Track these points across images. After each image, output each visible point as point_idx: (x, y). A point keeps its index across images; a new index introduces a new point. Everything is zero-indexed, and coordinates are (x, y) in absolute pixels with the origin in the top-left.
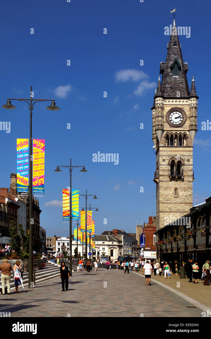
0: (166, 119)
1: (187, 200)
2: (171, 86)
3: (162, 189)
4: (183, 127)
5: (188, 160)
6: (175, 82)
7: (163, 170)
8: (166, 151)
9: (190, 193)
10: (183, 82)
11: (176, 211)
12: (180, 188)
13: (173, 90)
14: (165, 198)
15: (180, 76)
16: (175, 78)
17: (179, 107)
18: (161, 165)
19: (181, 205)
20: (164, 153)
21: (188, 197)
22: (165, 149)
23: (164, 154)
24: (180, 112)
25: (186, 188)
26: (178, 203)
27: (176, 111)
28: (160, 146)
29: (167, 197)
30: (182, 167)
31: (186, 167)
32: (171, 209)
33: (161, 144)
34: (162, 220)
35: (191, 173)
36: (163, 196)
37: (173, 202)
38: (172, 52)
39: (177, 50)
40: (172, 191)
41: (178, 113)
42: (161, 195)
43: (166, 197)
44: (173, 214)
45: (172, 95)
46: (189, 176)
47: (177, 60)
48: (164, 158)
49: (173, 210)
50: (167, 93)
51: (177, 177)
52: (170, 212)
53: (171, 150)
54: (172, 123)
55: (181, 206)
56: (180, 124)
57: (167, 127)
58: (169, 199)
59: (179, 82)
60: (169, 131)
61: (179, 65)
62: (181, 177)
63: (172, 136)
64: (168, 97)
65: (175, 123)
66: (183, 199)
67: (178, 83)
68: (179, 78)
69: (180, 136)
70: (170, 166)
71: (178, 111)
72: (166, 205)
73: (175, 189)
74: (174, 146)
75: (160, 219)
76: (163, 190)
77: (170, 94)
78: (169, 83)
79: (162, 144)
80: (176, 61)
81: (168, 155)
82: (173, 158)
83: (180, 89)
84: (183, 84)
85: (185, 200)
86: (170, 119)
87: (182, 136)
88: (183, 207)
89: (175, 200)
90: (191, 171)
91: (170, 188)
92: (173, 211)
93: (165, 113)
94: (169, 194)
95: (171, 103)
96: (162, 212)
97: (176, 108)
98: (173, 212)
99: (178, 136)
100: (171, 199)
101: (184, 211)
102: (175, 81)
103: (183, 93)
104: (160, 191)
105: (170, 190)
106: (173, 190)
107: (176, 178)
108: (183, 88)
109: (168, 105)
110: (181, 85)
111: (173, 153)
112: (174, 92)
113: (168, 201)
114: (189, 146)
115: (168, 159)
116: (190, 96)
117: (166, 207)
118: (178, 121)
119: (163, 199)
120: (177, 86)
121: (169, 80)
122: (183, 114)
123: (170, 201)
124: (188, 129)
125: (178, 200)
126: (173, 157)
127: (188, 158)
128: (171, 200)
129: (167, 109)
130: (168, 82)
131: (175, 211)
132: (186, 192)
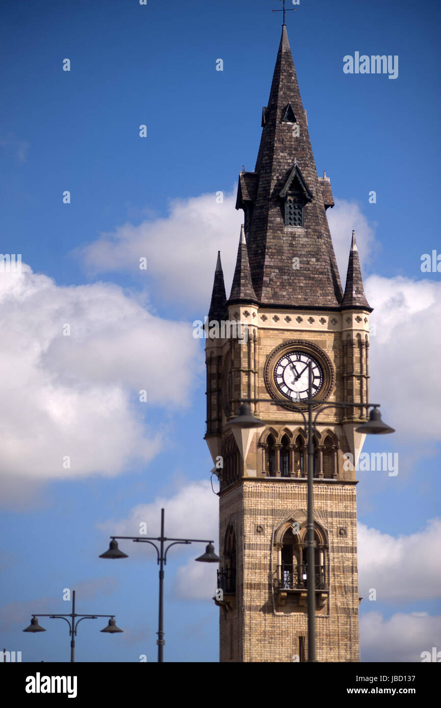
0: (266, 381)
2: (280, 264)
5: (342, 532)
6: (294, 249)
7: (254, 567)
10: (319, 249)
13: (286, 277)
15: (308, 227)
16: (293, 236)
17: (310, 339)
18: (250, 547)
20: (262, 504)
22: (261, 487)
25: (334, 635)
27: (298, 352)
28: (245, 476)
30: (322, 554)
38: (282, 142)
45: (284, 296)
47: (298, 176)
48: (260, 520)
50: (269, 289)
59: (306, 250)
60: (277, 423)
63: (285, 440)
64: (272, 301)
67: (303, 253)
68: (307, 235)
70: (280, 552)
71: (303, 352)
74: (292, 478)
76: (257, 640)
77: (277, 290)
78: (274, 251)
79: (251, 468)
81: (273, 512)
83: (312, 276)
84: (319, 257)
91: (281, 634)
93: (262, 360)
95: (282, 324)
97: (300, 342)
102: (291, 245)
103: (320, 292)
104: (246, 645)
108: (321, 273)
109: (271, 332)
110: (314, 260)
112: (290, 284)
114: (341, 478)
121: (274, 241)
122: (320, 365)
127: (340, 523)
129: (269, 344)
130: (270, 248)
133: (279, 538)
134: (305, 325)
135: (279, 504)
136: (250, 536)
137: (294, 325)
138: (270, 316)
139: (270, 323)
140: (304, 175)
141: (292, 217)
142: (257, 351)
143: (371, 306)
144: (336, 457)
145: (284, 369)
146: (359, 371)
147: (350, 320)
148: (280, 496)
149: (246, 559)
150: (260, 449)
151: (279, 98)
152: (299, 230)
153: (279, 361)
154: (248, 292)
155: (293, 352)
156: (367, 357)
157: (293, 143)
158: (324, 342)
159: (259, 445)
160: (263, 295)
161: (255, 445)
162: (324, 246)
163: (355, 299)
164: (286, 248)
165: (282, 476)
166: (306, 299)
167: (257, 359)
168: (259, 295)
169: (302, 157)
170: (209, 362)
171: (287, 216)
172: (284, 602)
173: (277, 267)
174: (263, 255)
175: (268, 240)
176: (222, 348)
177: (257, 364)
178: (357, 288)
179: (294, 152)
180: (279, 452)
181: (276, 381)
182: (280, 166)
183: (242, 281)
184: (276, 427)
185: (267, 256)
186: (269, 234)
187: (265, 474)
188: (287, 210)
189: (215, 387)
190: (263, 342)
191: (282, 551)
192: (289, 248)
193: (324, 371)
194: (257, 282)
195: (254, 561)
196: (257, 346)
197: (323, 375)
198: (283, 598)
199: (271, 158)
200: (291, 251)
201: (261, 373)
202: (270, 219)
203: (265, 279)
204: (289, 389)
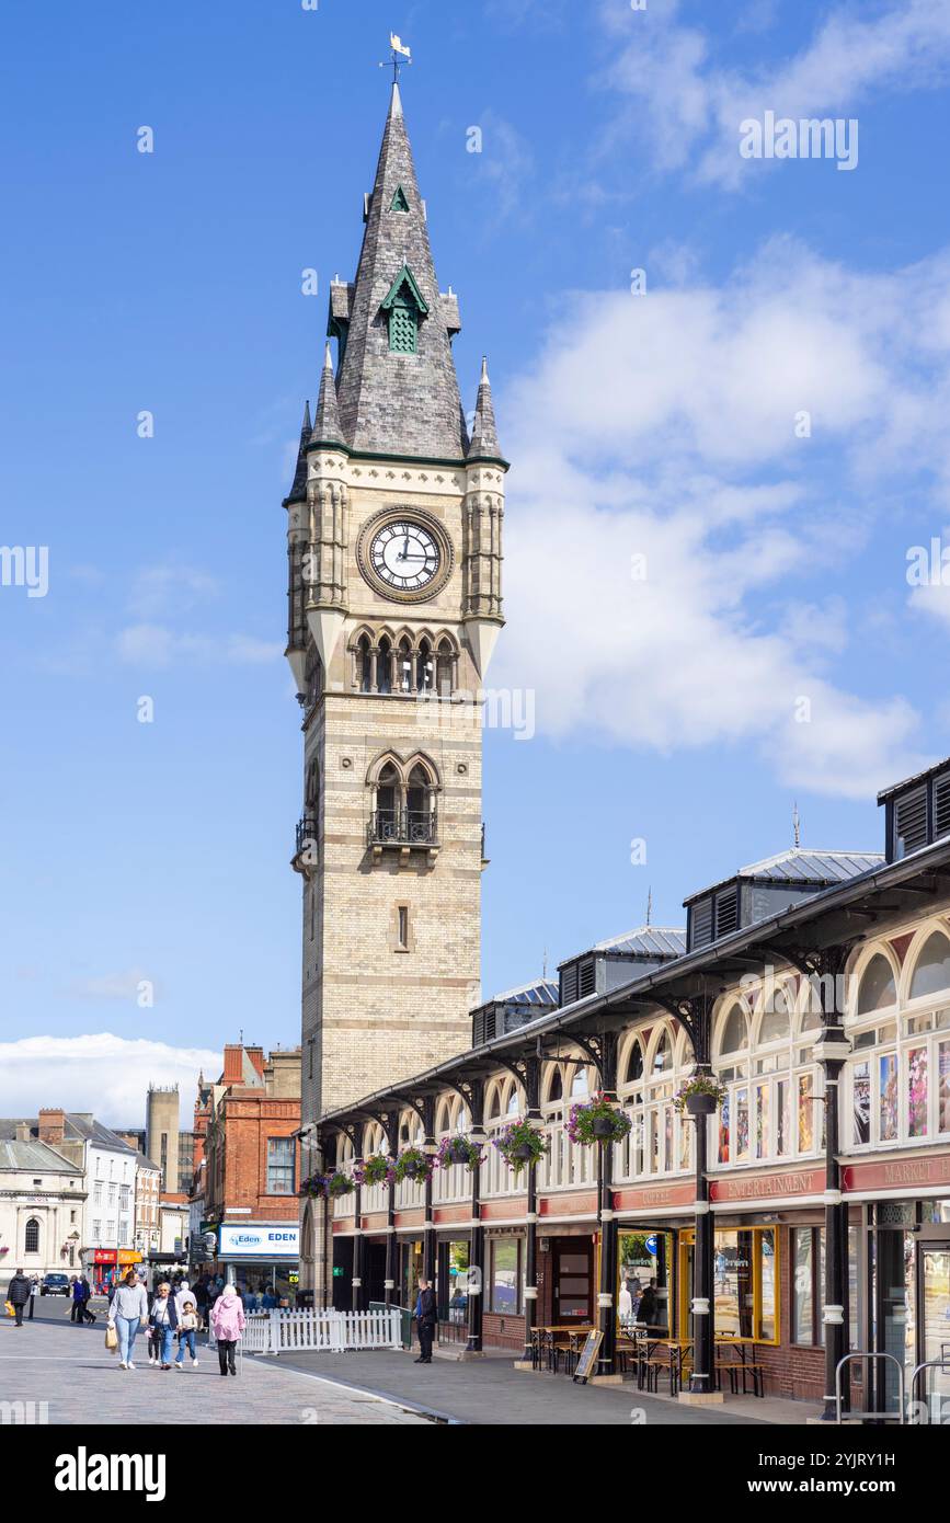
0: (359, 560)
1: (452, 964)
3: (337, 911)
4: (435, 604)
5: (462, 769)
7: (340, 813)
8: (360, 717)
9: (468, 934)
11: (404, 1019)
12: (423, 906)
14: (349, 956)
16: (401, 364)
18: (334, 786)
19: (426, 989)
21: (460, 951)
23: (347, 733)
24: (423, 528)
25: (449, 906)
26: (409, 982)
27: (405, 522)
28: (326, 691)
29: (358, 949)
30: (433, 799)
31: (450, 804)
32: (378, 1012)
33: (332, 679)
34: (336, 1064)
35: (471, 833)
36: (340, 943)
37: (386, 974)
38: (388, 236)
39: (410, 228)
40: (387, 920)
41: (413, 531)
42: (332, 937)
43: (353, 947)
44: (387, 1034)
46: (464, 846)
47: (408, 279)
48: (347, 751)
49: (389, 1013)
50: (364, 433)
51: (408, 850)
52: (373, 1025)
53: (380, 712)
54: (387, 582)
55: (424, 994)
56: (421, 585)
57: (360, 598)
58: (367, 957)
60: (373, 618)
61: (421, 305)
62: (425, 851)
63: (384, 642)
66: (434, 963)
68: (420, 363)
69: (424, 645)
70: (375, 795)
71: (413, 523)
72: (354, 987)
73: (401, 908)
74: (392, 695)
75: (325, 1061)
79: (338, 680)
81: (366, 740)
83: (426, 418)
85: (443, 967)
86: (378, 561)
87: (434, 646)
88: (434, 1000)
89: (398, 966)
90: (474, 819)
91: (376, 903)
92: (386, 1018)
93: (352, 531)
94: (367, 936)
96: (338, 1023)
97: (407, 508)
98: (389, 1024)
99: (415, 645)
100: (378, 959)
101: (439, 1020)
102: (398, 376)
104: (326, 917)
105: (376, 916)
106: (388, 912)
107: (405, 856)
109: (367, 492)
111: (391, 731)
113: (367, 967)
115: (365, 759)
116: (472, 454)
117: (356, 998)
118: (411, 572)
119: (341, 958)
120: (411, 404)
123: (375, 969)
124: (458, 616)
125: (409, 965)
126: (391, 751)
128: (378, 965)
129: (364, 509)
130: (368, 379)
131: (395, 1018)
132: (451, 926)
133: (374, 777)
134: (415, 484)
135: (375, 730)
136: (332, 772)
137: (399, 483)
138: (365, 468)
140: (418, 283)
141: (400, 338)
142: (346, 517)
143: (507, 460)
144: (454, 668)
146: (489, 548)
147: (476, 478)
148: (376, 718)
149: (327, 803)
150: (349, 655)
151: (386, 179)
152: (410, 358)
154: (333, 433)
155: (398, 522)
156: (500, 530)
157: (403, 239)
158: (441, 510)
159: (350, 649)
160: (356, 441)
161: (342, 649)
162: (444, 380)
163: (483, 448)
164: (391, 378)
165: (379, 691)
166: (416, 449)
167: (346, 528)
168: (350, 442)
169: (416, 259)
171: (393, 337)
172: (378, 860)
173: (378, 405)
174: (358, 387)
175: (364, 368)
177: (346, 536)
178: (488, 434)
179: (404, 251)
180: (375, 658)
181: (373, 561)
182: (384, 269)
183: (326, 419)
184: (372, 624)
185: (362, 389)
186: (367, 359)
187: (358, 689)
188: (393, 328)
190: (355, 506)
191: (378, 792)
192: (394, 380)
193: (441, 549)
194: (348, 423)
195: (338, 805)
196: (347, 512)
198: (377, 855)
199: (372, 258)
200: (397, 385)
201: (352, 550)
202: (368, 340)
203: (359, 420)
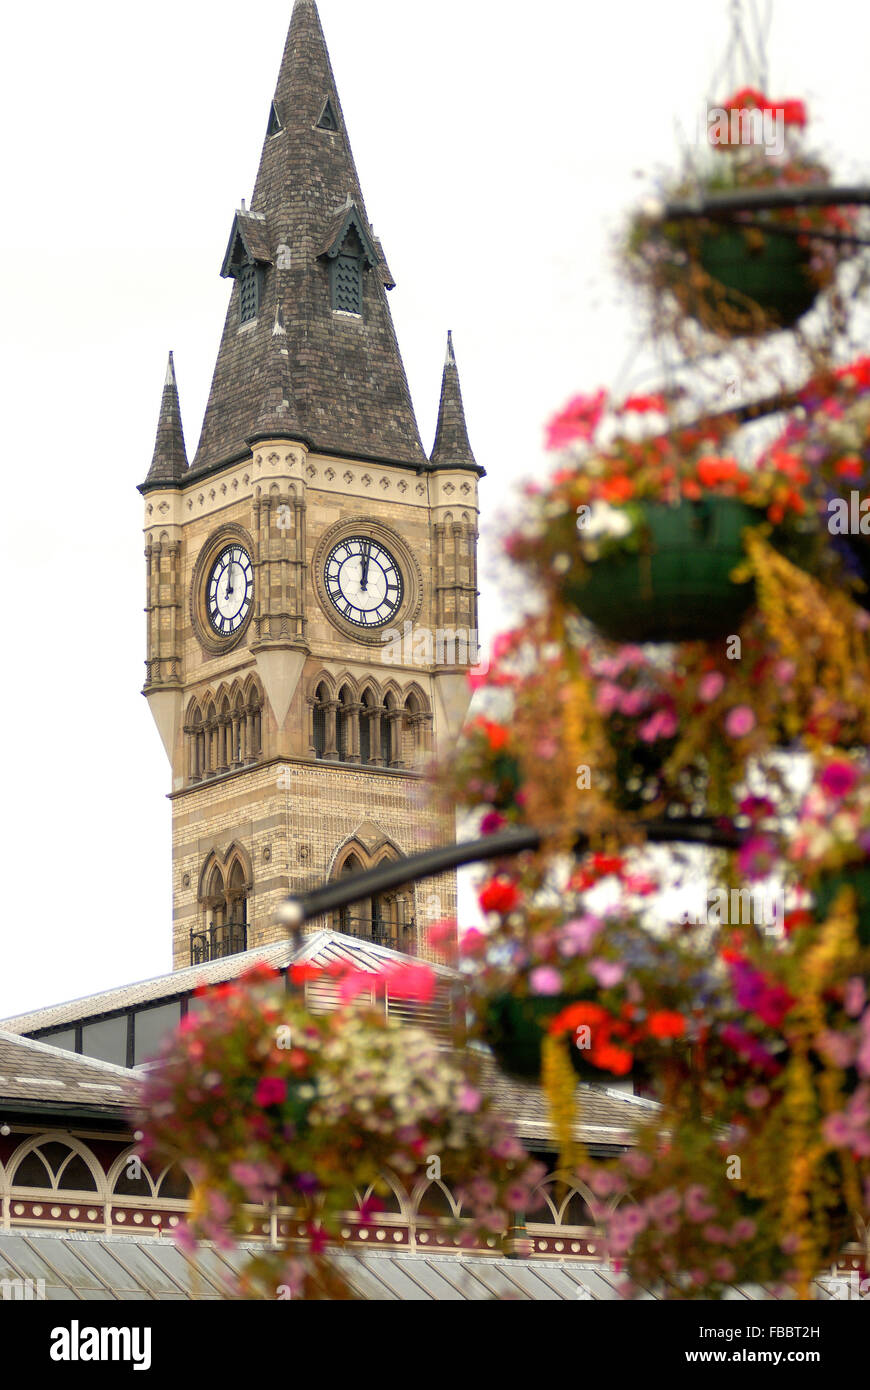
65: (355, 615)
80: (353, 226)
82: (353, 845)
95: (339, 484)
139: (320, 481)
145: (341, 567)
153: (331, 552)
170: (153, 553)
176: (182, 526)
189: (168, 597)
197: (402, 584)
204: (349, 604)
